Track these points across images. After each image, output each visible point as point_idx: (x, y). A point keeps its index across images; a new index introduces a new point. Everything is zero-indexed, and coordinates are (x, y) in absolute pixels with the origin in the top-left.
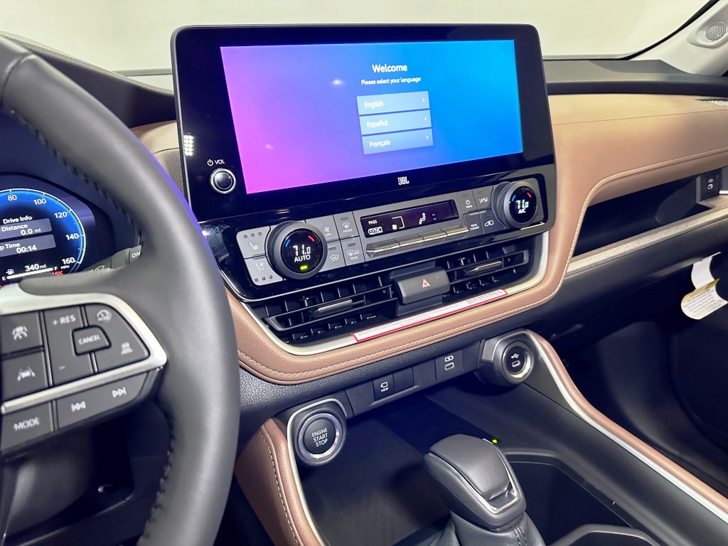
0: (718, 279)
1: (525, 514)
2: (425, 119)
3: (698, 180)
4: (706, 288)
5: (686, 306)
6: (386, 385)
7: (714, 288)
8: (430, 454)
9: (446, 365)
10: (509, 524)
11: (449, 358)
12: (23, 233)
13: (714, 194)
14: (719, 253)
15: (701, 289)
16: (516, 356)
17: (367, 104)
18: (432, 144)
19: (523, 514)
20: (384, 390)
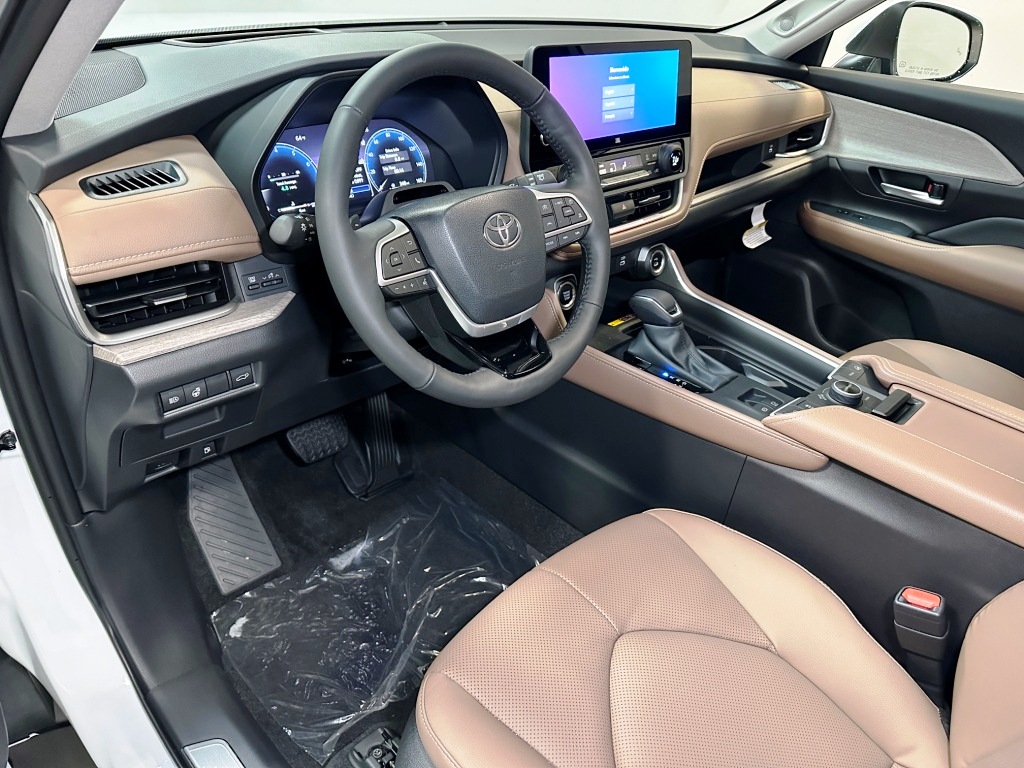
0: (767, 221)
2: (631, 101)
3: (764, 145)
4: (760, 227)
5: (745, 238)
7: (763, 227)
12: (396, 160)
13: (772, 157)
14: (770, 201)
15: (756, 227)
16: (656, 259)
17: (608, 92)
18: (632, 117)
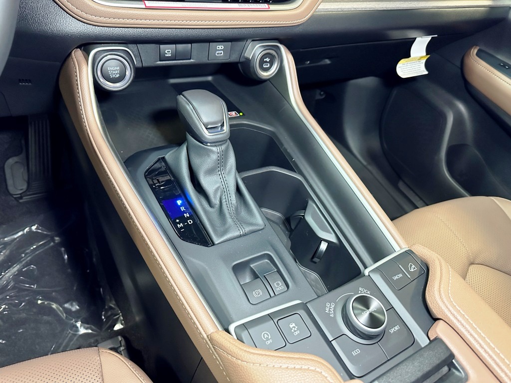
0: (429, 56)
1: (228, 140)
4: (419, 59)
5: (400, 67)
6: (169, 52)
7: (424, 61)
8: (181, 96)
9: (217, 52)
10: (216, 143)
11: (220, 47)
14: (436, 36)
15: (415, 58)
16: (268, 60)
19: (227, 140)
20: (168, 55)
